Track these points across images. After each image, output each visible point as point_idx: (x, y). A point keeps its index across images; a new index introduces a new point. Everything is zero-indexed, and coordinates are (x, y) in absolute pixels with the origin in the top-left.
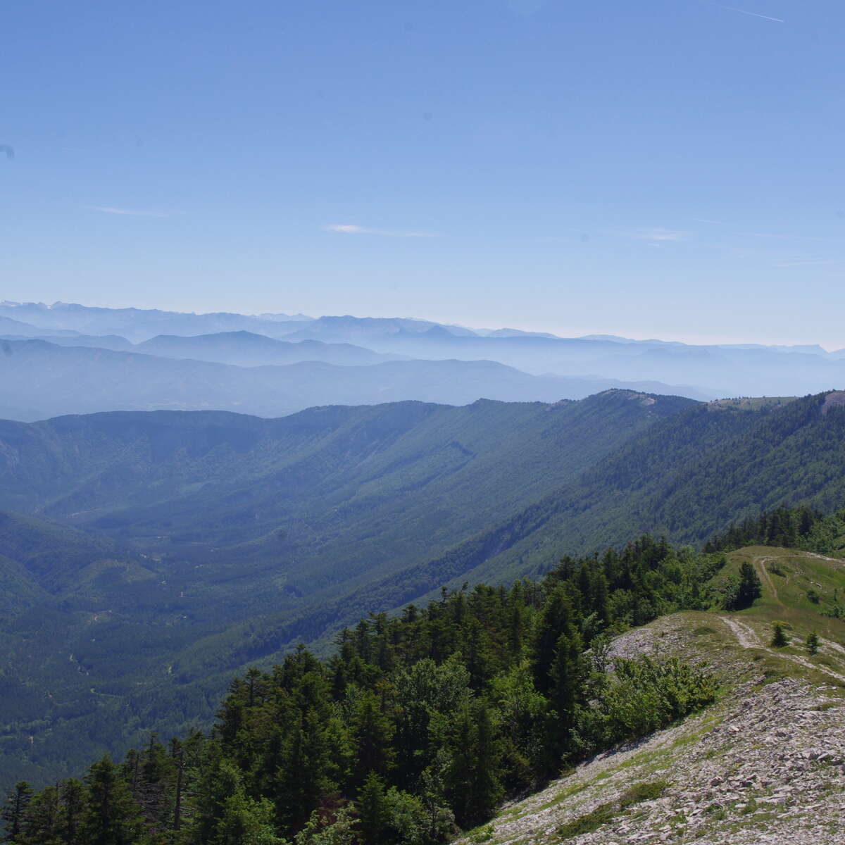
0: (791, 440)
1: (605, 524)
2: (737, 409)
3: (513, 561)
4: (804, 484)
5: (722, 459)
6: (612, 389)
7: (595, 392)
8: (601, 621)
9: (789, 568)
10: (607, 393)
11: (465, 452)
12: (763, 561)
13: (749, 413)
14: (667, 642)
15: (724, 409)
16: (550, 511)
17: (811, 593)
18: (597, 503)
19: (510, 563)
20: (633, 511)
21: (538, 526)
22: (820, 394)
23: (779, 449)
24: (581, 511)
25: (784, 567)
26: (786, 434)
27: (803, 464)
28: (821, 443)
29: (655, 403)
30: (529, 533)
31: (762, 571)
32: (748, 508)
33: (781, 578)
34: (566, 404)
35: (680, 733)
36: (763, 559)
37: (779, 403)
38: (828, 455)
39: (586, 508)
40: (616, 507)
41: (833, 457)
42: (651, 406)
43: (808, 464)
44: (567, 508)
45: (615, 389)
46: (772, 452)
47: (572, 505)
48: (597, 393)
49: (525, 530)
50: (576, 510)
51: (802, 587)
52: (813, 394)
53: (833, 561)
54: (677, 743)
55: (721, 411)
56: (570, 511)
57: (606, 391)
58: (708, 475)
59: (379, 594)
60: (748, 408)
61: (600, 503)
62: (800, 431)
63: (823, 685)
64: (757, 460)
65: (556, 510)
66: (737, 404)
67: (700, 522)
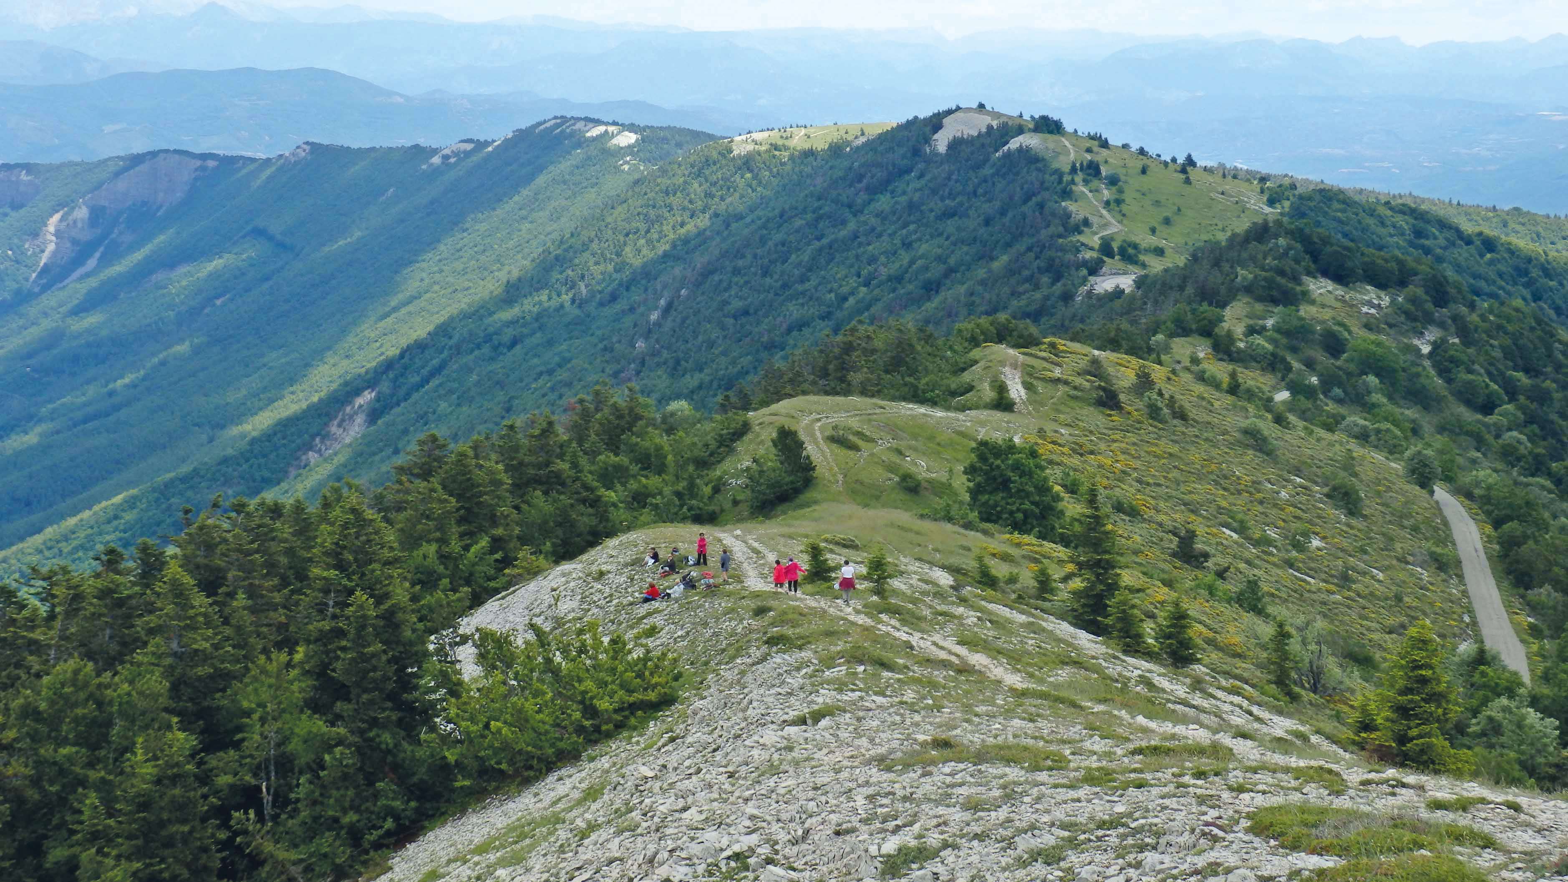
0: (884, 202)
1: (550, 372)
2: (786, 148)
3: (381, 450)
4: (910, 282)
5: (763, 241)
6: (556, 118)
7: (524, 124)
8: (498, 556)
9: (868, 433)
10: (548, 125)
11: (281, 245)
12: (819, 424)
13: (809, 153)
14: (608, 590)
15: (763, 148)
16: (446, 353)
17: (906, 477)
18: (533, 333)
19: (374, 454)
20: (601, 346)
21: (426, 381)
22: (934, 115)
23: (862, 219)
24: (505, 350)
25: (859, 434)
26: (873, 191)
27: (907, 245)
28: (938, 206)
29: (637, 140)
30: (407, 397)
31: (815, 442)
32: (811, 330)
33: (851, 453)
34: (469, 147)
35: (599, 773)
36: (819, 420)
37: (863, 134)
38: (950, 225)
39: (514, 343)
40: (571, 338)
41: (959, 229)
42: (630, 147)
43: (915, 245)
44: (479, 347)
45: (562, 117)
46: (852, 225)
47: (488, 338)
48: (528, 125)
49: (402, 392)
50: (495, 348)
51: (891, 468)
52: (921, 116)
53: (948, 417)
54: (589, 794)
55: (759, 153)
56: (486, 350)
57: (545, 122)
58: (736, 271)
59: (122, 527)
60: (807, 146)
61: (538, 335)
62: (900, 185)
63: (839, 665)
64: (825, 241)
65: (458, 350)
66: (787, 138)
67: (723, 361)
